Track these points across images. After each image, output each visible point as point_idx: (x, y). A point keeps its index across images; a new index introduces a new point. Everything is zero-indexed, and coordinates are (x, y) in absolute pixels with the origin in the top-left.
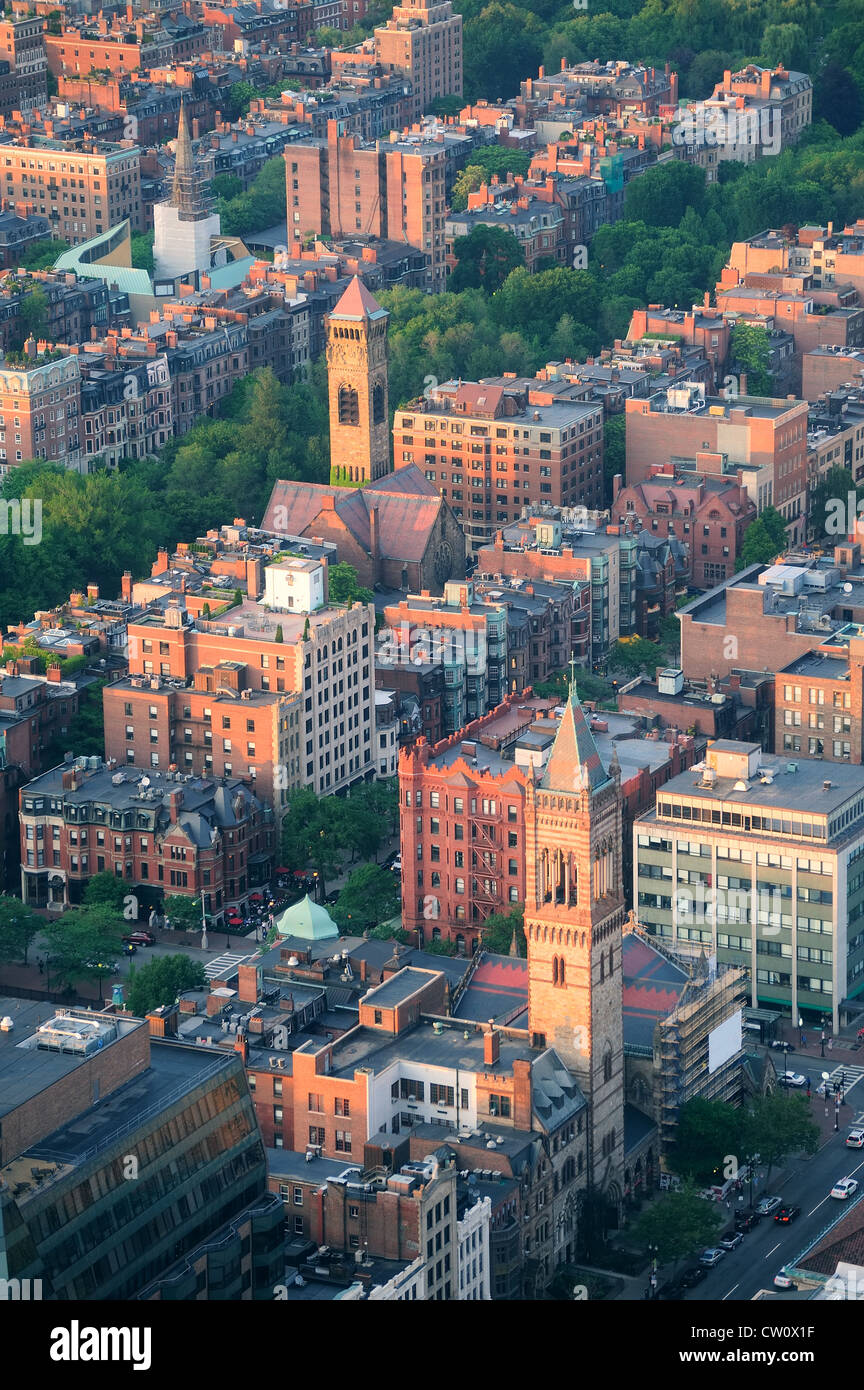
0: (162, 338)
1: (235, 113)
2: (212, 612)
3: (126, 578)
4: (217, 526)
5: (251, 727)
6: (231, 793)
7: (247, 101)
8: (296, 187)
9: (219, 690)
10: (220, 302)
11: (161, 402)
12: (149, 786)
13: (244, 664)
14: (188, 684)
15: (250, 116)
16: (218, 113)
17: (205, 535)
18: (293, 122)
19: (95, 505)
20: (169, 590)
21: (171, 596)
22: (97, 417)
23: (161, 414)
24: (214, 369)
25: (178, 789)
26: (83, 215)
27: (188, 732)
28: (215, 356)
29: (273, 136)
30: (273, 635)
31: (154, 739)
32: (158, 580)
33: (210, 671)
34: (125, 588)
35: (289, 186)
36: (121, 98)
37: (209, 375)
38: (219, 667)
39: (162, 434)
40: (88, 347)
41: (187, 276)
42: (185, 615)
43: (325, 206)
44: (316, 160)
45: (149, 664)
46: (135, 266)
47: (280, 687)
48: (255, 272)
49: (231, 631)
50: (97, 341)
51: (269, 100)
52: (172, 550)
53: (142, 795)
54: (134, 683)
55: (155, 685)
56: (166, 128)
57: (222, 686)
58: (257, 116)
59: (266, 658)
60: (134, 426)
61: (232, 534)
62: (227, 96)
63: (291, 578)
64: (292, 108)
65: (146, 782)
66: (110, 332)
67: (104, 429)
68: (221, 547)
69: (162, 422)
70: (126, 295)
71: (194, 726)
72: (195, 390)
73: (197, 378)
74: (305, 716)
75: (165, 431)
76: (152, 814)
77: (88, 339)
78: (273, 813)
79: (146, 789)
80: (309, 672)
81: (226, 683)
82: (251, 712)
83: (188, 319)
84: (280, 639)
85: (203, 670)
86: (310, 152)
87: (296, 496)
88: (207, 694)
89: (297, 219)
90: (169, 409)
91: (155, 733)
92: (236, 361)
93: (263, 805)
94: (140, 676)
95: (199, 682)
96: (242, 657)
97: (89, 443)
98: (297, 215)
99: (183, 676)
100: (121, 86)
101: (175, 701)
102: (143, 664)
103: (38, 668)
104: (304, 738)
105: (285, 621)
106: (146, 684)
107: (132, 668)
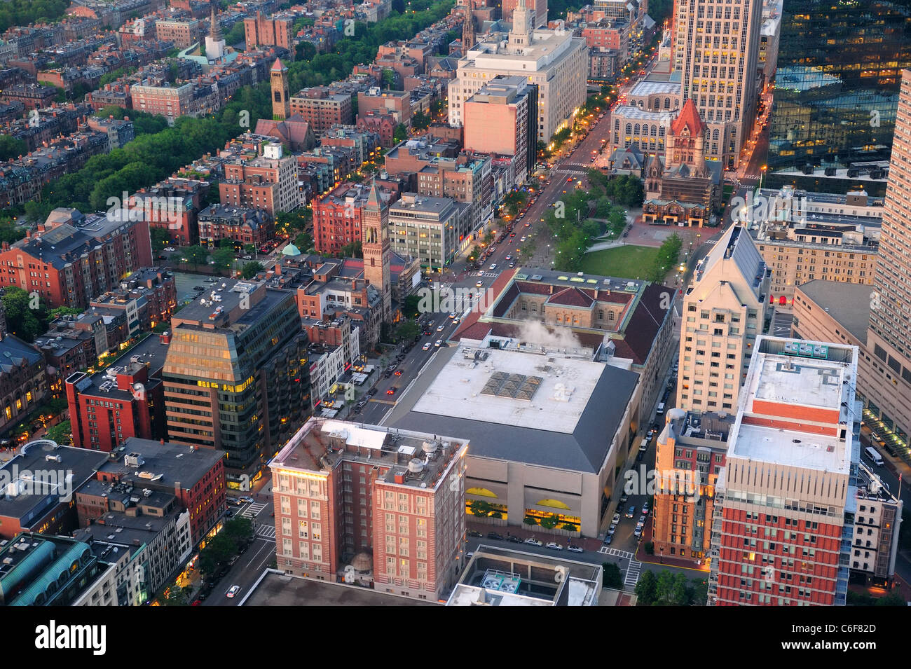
0: (214, 77)
1: (224, 9)
2: (249, 160)
3: (218, 150)
4: (242, 133)
5: (264, 193)
6: (261, 213)
8: (248, 30)
10: (230, 66)
11: (216, 96)
13: (261, 175)
14: (244, 182)
15: (228, 10)
16: (219, 9)
17: (239, 136)
18: (241, 11)
19: (205, 128)
20: (232, 153)
21: (233, 155)
22: (198, 102)
24: (231, 86)
25: (245, 213)
26: (183, 41)
27: (245, 196)
28: (230, 82)
29: (237, 16)
30: (269, 166)
31: (235, 198)
32: (227, 150)
33: (250, 177)
34: (218, 153)
35: (246, 31)
37: (229, 88)
38: (253, 176)
40: (193, 80)
41: (217, 58)
42: (241, 160)
43: (257, 36)
44: (254, 23)
45: (232, 176)
46: (202, 55)
47: (272, 181)
48: (238, 56)
49: (255, 165)
50: (195, 78)
51: (233, 5)
52: (230, 141)
53: (234, 215)
54: (227, 181)
55: (234, 182)
56: (205, 14)
57: (255, 182)
58: (230, 10)
59: (267, 173)
61: (247, 136)
63: (272, 149)
65: (235, 211)
66: (198, 76)
67: (200, 105)
68: (244, 139)
70: (201, 64)
71: (247, 194)
72: (226, 92)
73: (226, 89)
74: (280, 190)
76: (238, 220)
77: (193, 78)
79: (235, 213)
80: (280, 176)
82: (264, 189)
83: (221, 71)
84: (271, 167)
85: (248, 177)
86: (251, 20)
87: (264, 123)
88: (250, 184)
89: (249, 41)
90: (218, 98)
91: (235, 196)
92: (237, 83)
93: (270, 216)
94: (230, 180)
95: (248, 181)
96: (260, 173)
97: (196, 109)
98: (249, 39)
99: (243, 179)
101: (241, 187)
102: (230, 176)
103: (197, 178)
104: (280, 196)
105: (272, 162)
106: (232, 182)
107: (227, 177)
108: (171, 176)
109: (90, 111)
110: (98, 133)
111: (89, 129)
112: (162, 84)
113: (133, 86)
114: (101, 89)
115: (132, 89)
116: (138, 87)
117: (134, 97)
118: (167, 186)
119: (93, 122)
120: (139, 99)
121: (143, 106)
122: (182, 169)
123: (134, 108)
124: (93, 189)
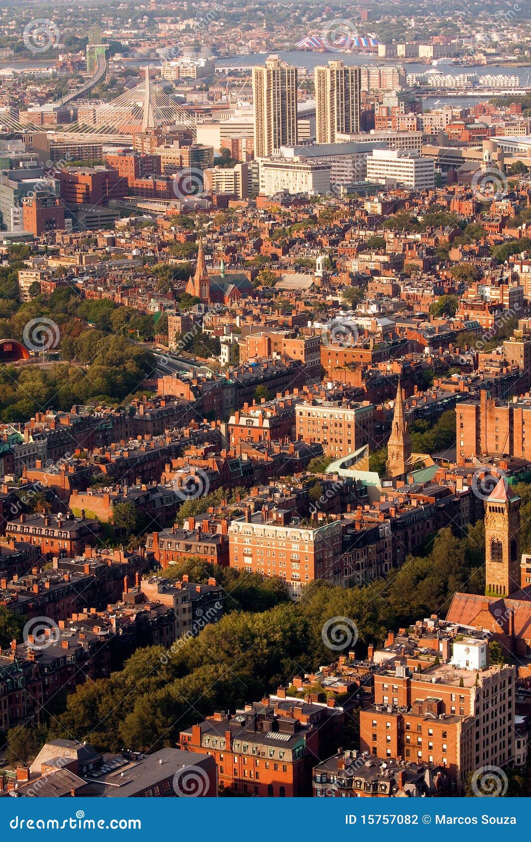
0: (387, 511)
1: (425, 386)
2: (423, 668)
3: (370, 647)
4: (421, 618)
5: (444, 735)
6: (433, 773)
7: (431, 379)
8: (462, 427)
9: (426, 714)
10: (420, 490)
11: (386, 547)
12: (387, 768)
13: (441, 699)
14: (409, 710)
15: (434, 388)
16: (416, 386)
17: (415, 624)
18: (457, 391)
19: (352, 606)
20: (395, 655)
21: (396, 658)
22: (351, 555)
23: (386, 554)
24: (416, 528)
25: (403, 770)
26: (341, 442)
27: (408, 737)
28: (416, 521)
29: (447, 399)
30: (458, 682)
31: (388, 741)
32: (388, 649)
33: (422, 703)
34: (370, 654)
35: (458, 426)
36: (363, 378)
37: (413, 532)
38: (427, 700)
39: (386, 565)
40: (346, 516)
41: (400, 476)
42: (407, 670)
43: (478, 438)
44: (474, 412)
45: (386, 698)
46: (371, 470)
47: (461, 712)
48: (439, 474)
49: (434, 680)
50: (351, 512)
51: (444, 379)
52: (396, 632)
53: (382, 774)
54: (377, 709)
55: (389, 710)
56: (386, 394)
57: (428, 711)
58: (438, 388)
59: (453, 696)
60: (371, 561)
61: (430, 624)
62: (420, 377)
63: (468, 650)
64: (456, 384)
65: (384, 765)
66: (358, 507)
67: (354, 562)
68: (424, 630)
69: (386, 558)
70: (366, 486)
71: (412, 734)
72: (405, 540)
73: (406, 533)
74: (475, 730)
75: (388, 563)
76: (388, 784)
77: (345, 511)
78: (456, 786)
79: (384, 769)
80: (478, 704)
81: (430, 710)
82: (445, 727)
83: (401, 500)
84: (462, 685)
85: (416, 702)
86: (470, 408)
87: (466, 602)
88: (419, 716)
89: (462, 445)
90: (391, 551)
91: (389, 738)
92: (428, 524)
93: (450, 780)
94: (381, 705)
95: (414, 709)
96: (440, 695)
97: (346, 570)
98: (462, 443)
99: (406, 705)
100: (362, 372)
101: (400, 719)
102: (383, 698)
103: (322, 698)
104: (475, 742)
105: (465, 674)
106: (385, 709)
107: (378, 701)
108: (275, 693)
109: (149, 565)
110: (157, 606)
111: (141, 599)
112: (287, 521)
113: (233, 522)
114: (176, 526)
115: (231, 528)
116: (241, 524)
117: (234, 542)
118: (262, 712)
119: (149, 588)
120: (241, 547)
121: (248, 560)
122: (297, 681)
123: (231, 565)
124: (132, 710)
